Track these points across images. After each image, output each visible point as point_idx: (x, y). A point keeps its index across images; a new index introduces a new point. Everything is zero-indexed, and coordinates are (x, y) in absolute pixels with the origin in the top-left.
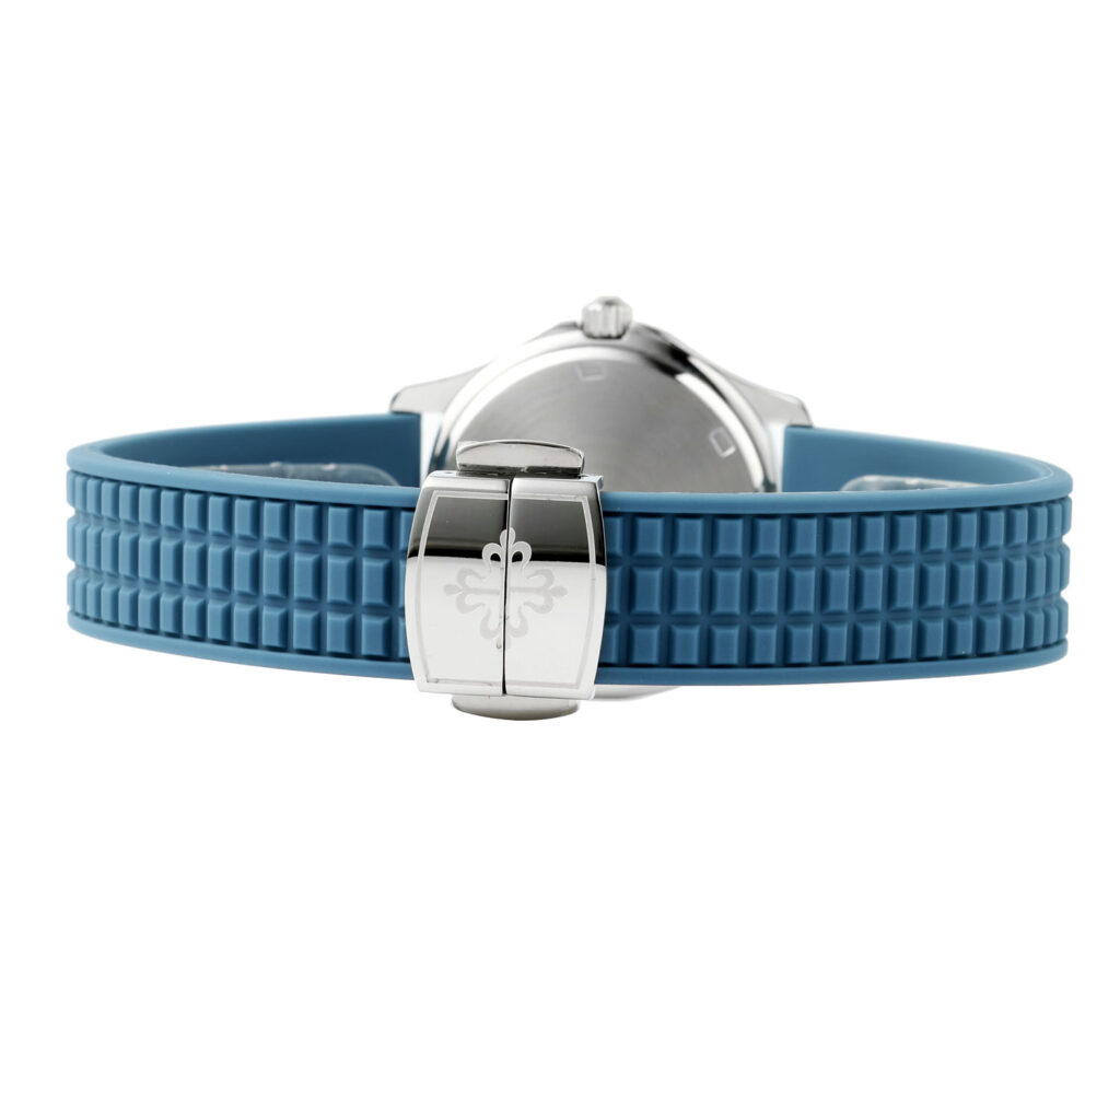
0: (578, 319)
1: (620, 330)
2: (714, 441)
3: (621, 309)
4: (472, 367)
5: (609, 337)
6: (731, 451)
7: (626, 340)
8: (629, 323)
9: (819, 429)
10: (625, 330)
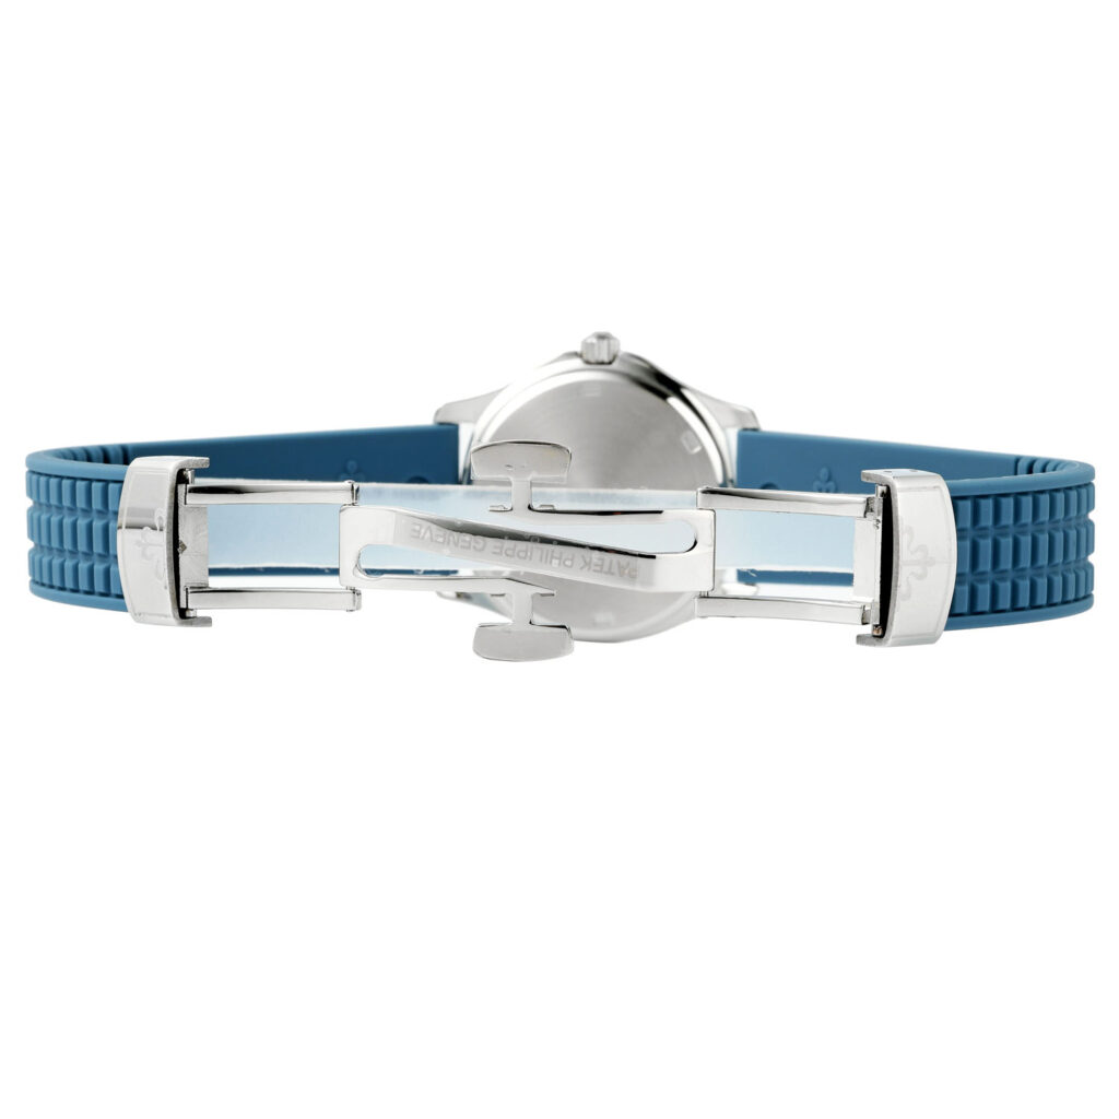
0: (578, 349)
1: (611, 358)
2: (684, 442)
3: (612, 342)
4: (494, 389)
5: (602, 363)
6: (697, 449)
7: (615, 366)
8: (618, 351)
9: (765, 432)
10: (615, 357)
